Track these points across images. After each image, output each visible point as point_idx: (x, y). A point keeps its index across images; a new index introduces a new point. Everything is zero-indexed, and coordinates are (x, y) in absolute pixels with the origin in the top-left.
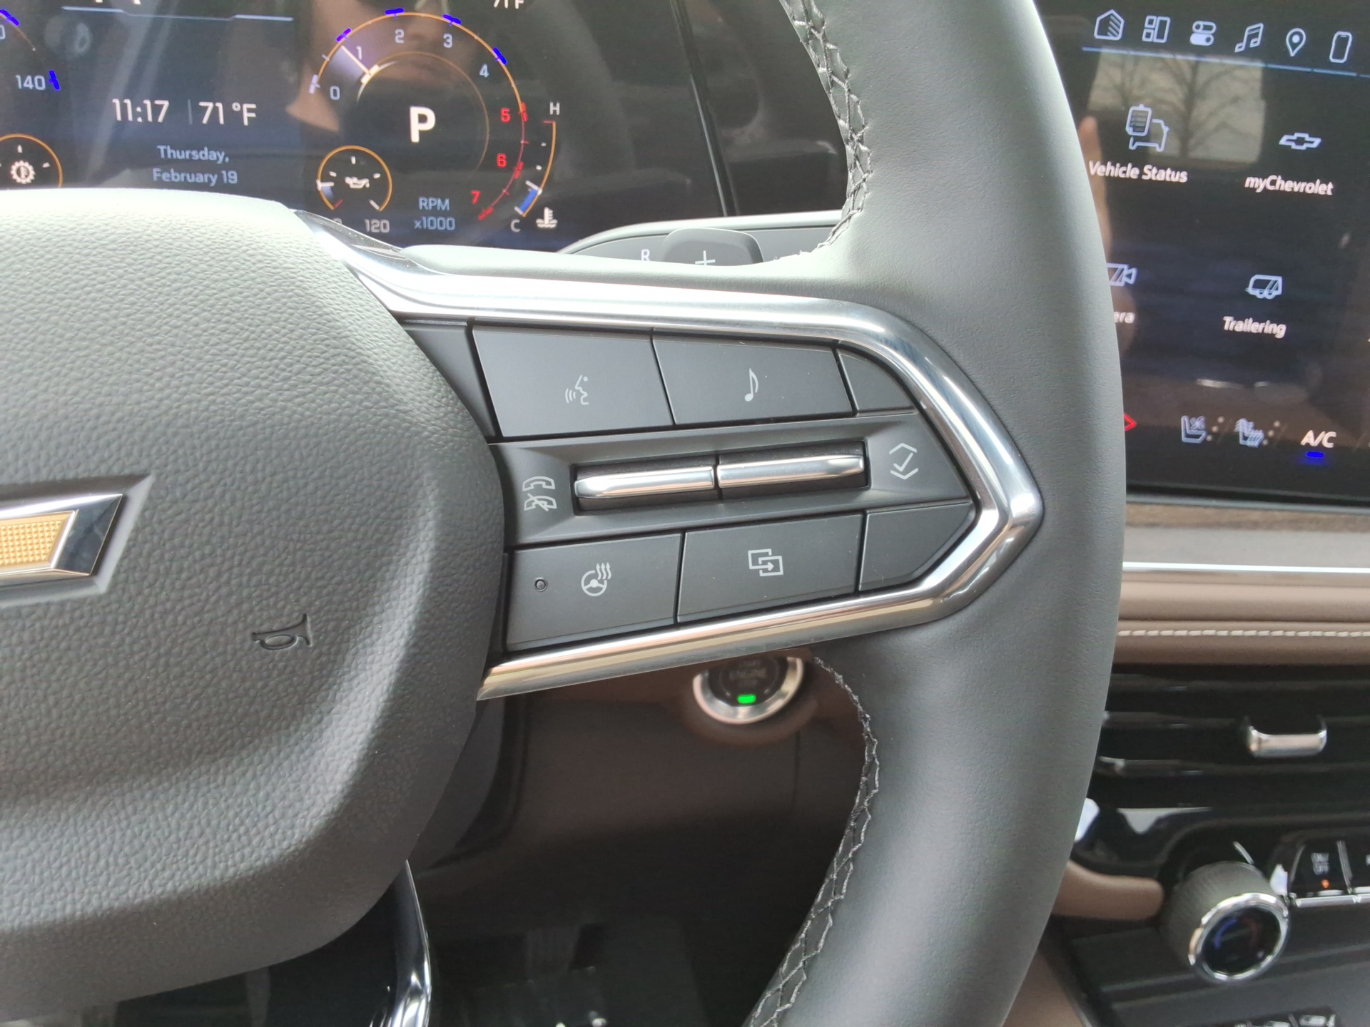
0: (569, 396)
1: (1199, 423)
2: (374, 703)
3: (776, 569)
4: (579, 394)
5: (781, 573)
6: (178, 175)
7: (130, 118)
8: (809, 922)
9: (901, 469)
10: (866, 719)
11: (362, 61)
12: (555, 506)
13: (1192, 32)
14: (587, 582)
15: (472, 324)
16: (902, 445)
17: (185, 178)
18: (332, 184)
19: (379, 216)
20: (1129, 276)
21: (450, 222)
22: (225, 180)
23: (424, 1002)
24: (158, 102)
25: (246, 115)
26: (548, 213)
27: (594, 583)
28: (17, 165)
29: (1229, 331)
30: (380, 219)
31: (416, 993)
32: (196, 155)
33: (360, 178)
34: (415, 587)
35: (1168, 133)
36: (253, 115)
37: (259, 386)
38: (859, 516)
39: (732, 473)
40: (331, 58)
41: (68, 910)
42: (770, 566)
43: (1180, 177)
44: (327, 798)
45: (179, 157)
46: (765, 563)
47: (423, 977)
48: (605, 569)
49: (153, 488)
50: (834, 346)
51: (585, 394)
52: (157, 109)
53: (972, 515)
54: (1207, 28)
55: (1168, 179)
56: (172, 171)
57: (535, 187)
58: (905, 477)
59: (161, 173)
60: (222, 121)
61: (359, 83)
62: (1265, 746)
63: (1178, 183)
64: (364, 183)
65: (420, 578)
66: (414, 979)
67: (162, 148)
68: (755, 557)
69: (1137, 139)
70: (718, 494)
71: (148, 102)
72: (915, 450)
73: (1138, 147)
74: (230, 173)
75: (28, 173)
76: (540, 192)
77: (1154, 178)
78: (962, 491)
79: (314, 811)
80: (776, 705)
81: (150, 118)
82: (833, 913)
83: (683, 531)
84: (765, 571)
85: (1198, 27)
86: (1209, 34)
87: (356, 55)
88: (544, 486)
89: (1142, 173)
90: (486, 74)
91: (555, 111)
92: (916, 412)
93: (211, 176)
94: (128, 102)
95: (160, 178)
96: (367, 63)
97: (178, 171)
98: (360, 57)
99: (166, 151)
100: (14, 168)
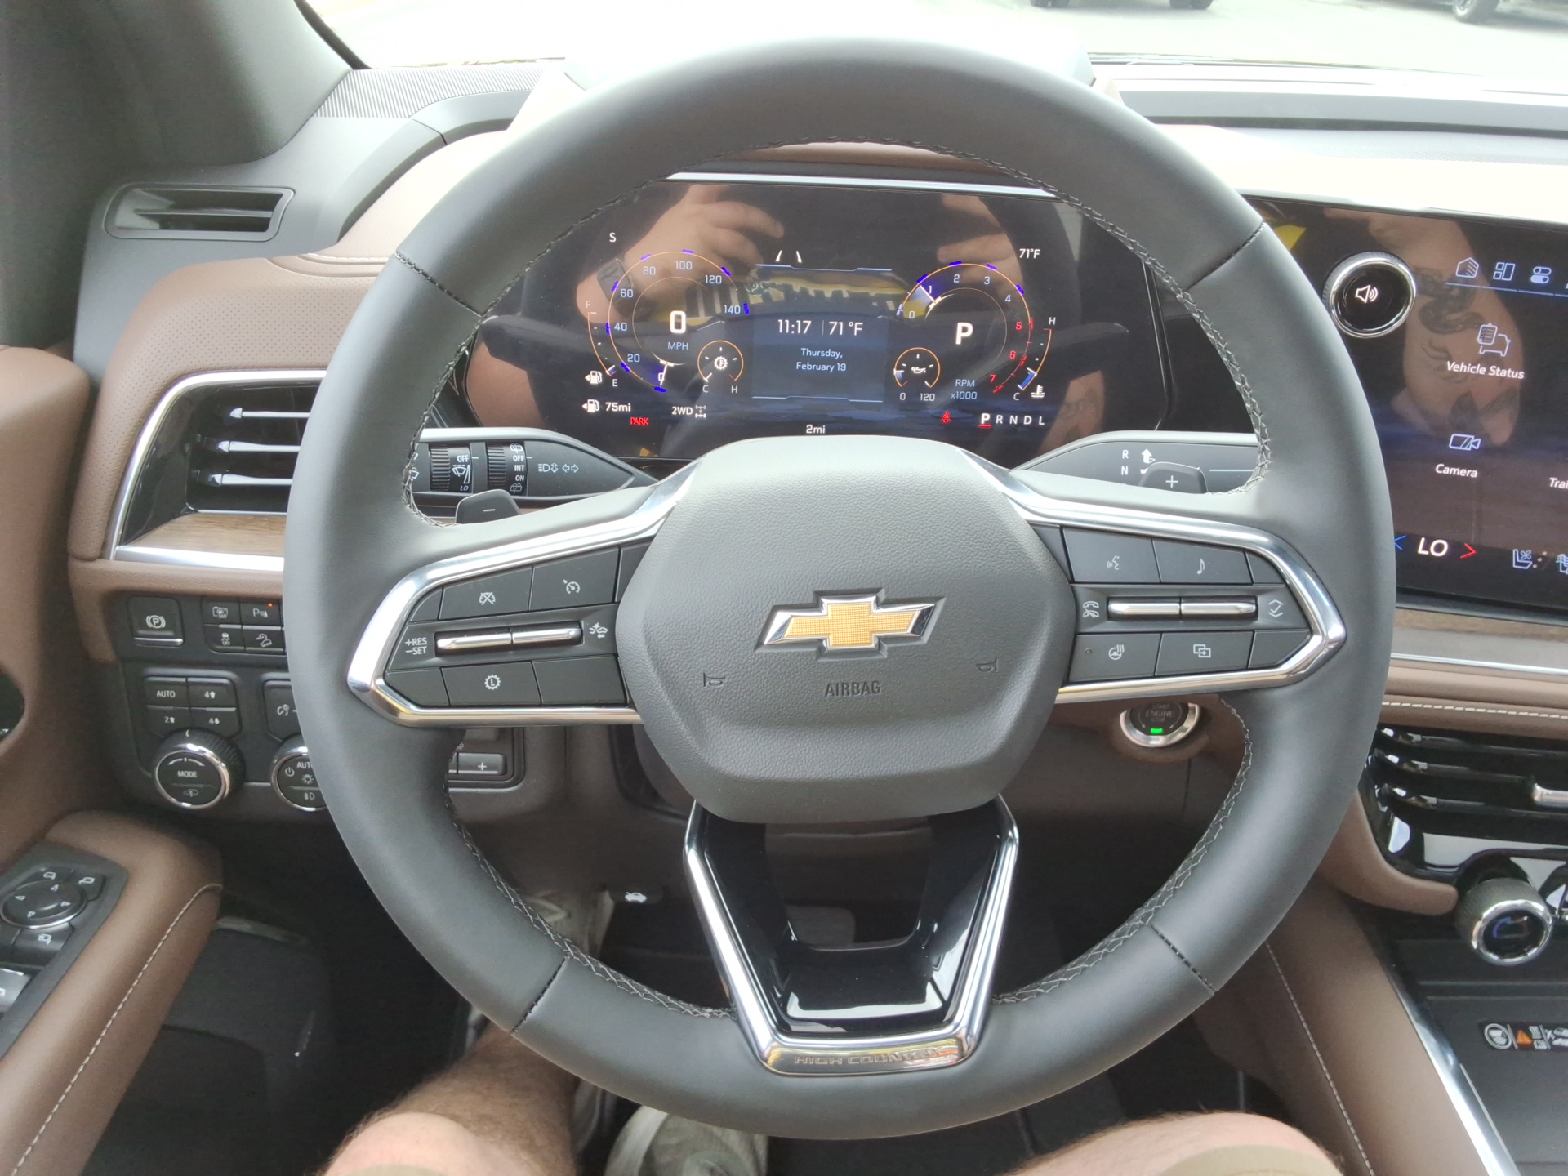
0: (1109, 565)
1: (1526, 554)
2: (1021, 699)
3: (1207, 654)
4: (1114, 565)
5: (1210, 656)
6: (811, 366)
7: (787, 331)
8: (1209, 830)
9: (1274, 612)
10: (1246, 732)
11: (932, 295)
12: (1098, 616)
13: (1533, 274)
14: (1112, 653)
15: (1062, 527)
16: (1276, 601)
17: (816, 367)
18: (902, 371)
19: (930, 391)
20: (1475, 444)
21: (974, 394)
22: (838, 368)
23: (1014, 847)
24: (805, 322)
25: (856, 329)
26: (1039, 388)
27: (1115, 654)
28: (718, 358)
29: (1553, 488)
30: (929, 393)
31: (1012, 840)
32: (823, 354)
33: (921, 367)
34: (1041, 650)
35: (1510, 344)
36: (860, 329)
37: (982, 560)
38: (1251, 633)
39: (1188, 608)
40: (912, 294)
41: (898, 770)
42: (1204, 653)
43: (1518, 375)
44: (1000, 737)
45: (813, 355)
46: (1202, 651)
47: (1015, 833)
48: (1121, 648)
49: (946, 602)
50: (1244, 550)
51: (1117, 565)
52: (803, 326)
53: (1309, 637)
54: (1544, 271)
55: (1509, 376)
56: (808, 363)
57: (1033, 372)
58: (1276, 616)
59: (801, 364)
60: (841, 333)
61: (927, 308)
62: (1545, 797)
63: (1517, 379)
64: (923, 370)
65: (1043, 646)
66: (1010, 834)
67: (804, 349)
68: (1197, 648)
69: (1485, 347)
70: (1180, 617)
71: (799, 322)
72: (1282, 604)
73: (1486, 353)
74: (841, 364)
75: (724, 364)
76: (1036, 374)
77: (1497, 375)
78: (1305, 625)
79: (995, 741)
80: (1179, 736)
81: (799, 332)
82: (1222, 823)
83: (1161, 632)
84: (1202, 655)
85: (1537, 270)
86: (1546, 276)
87: (928, 291)
88: (1094, 606)
89: (1488, 371)
90: (1009, 301)
91: (1052, 323)
92: (1284, 586)
93: (830, 366)
94: (787, 321)
95: (800, 368)
96: (935, 296)
97: (812, 364)
98: (930, 292)
99: (806, 351)
100: (716, 360)
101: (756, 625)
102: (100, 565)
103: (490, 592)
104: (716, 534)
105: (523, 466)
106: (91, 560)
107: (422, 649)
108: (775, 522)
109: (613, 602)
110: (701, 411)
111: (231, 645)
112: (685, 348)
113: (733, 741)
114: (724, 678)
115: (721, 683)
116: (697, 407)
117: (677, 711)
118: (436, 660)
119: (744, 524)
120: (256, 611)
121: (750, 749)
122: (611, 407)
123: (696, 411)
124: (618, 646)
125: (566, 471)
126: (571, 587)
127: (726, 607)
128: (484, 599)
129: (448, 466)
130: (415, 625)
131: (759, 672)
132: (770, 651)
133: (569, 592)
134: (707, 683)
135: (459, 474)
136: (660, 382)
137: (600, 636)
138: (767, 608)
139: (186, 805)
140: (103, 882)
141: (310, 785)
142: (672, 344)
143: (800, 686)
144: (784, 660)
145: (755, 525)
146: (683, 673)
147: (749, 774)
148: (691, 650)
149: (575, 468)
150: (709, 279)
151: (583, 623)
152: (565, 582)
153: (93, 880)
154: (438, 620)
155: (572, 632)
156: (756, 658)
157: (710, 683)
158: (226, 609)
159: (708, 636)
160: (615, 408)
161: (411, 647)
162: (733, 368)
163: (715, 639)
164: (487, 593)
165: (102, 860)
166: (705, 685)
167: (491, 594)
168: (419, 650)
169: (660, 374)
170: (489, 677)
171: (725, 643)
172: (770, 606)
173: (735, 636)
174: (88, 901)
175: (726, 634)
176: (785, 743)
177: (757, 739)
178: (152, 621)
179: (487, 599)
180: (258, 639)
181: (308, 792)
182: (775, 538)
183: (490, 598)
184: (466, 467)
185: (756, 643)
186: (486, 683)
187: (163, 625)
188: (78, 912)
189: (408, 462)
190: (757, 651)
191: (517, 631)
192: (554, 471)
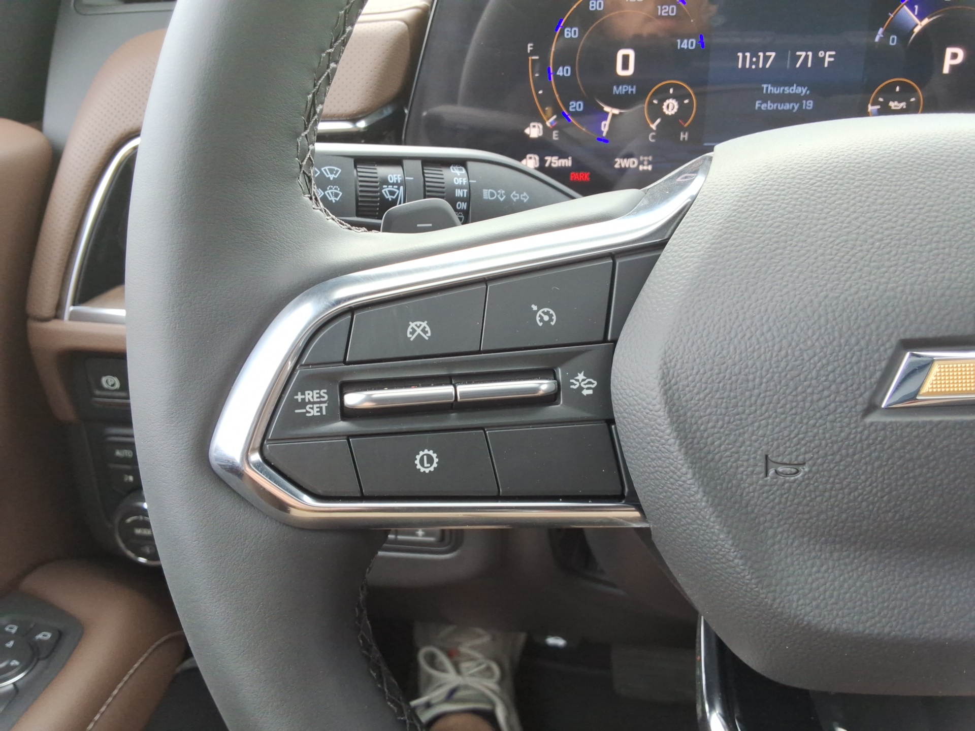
6: (772, 105)
7: (747, 66)
11: (917, 16)
17: (777, 106)
18: (878, 107)
22: (804, 107)
24: (768, 54)
25: (827, 60)
28: (668, 102)
32: (787, 90)
33: (900, 102)
36: (832, 59)
40: (894, 16)
45: (776, 92)
52: (766, 59)
56: (769, 102)
59: (761, 104)
60: (809, 65)
61: (912, 32)
64: (903, 105)
67: (765, 86)
71: (761, 54)
74: (808, 102)
75: (674, 107)
81: (761, 66)
87: (913, 11)
93: (795, 105)
94: (748, 54)
95: (760, 108)
96: (921, 17)
97: (773, 102)
98: (916, 13)
99: (767, 88)
100: (665, 104)
101: (867, 374)
102: (54, 325)
103: (423, 321)
104: (778, 227)
105: (465, 191)
106: (47, 320)
107: (321, 408)
108: (882, 204)
109: (605, 340)
110: (646, 163)
112: (632, 92)
113: (814, 569)
114: (804, 464)
115: (798, 472)
116: (641, 158)
117: (718, 517)
118: (341, 425)
119: (826, 210)
121: (846, 585)
122: (551, 162)
123: (641, 163)
124: (616, 408)
125: (515, 199)
126: (544, 315)
127: (809, 343)
128: (414, 331)
129: (376, 187)
130: (311, 370)
131: (870, 455)
132: (888, 419)
133: (540, 324)
134: (771, 472)
135: (389, 197)
136: (602, 132)
137: (585, 392)
138: (888, 345)
139: (142, 560)
140: (59, 636)
142: (618, 88)
143: (946, 481)
144: (917, 436)
145: (847, 209)
146: (728, 453)
147: (845, 626)
148: (744, 416)
149: (526, 197)
150: (662, 10)
151: (559, 372)
152: (535, 308)
153: (49, 635)
154: (345, 362)
155: (544, 386)
156: (866, 432)
157: (776, 472)
159: (776, 393)
160: (555, 163)
161: (304, 404)
162: (683, 111)
163: (790, 398)
164: (418, 323)
165: (61, 613)
166: (767, 474)
167: (424, 324)
168: (316, 410)
169: (603, 123)
170: (421, 453)
171: (807, 404)
172: (894, 341)
173: (826, 393)
174: (38, 660)
175: (809, 390)
176: (907, 577)
177: (857, 568)
178: (107, 382)
179: (419, 331)
182: (887, 229)
183: (424, 331)
184: (398, 189)
185: (865, 406)
186: (417, 462)
188: (30, 668)
189: (306, 129)
190: (869, 419)
191: (464, 383)
192: (502, 199)
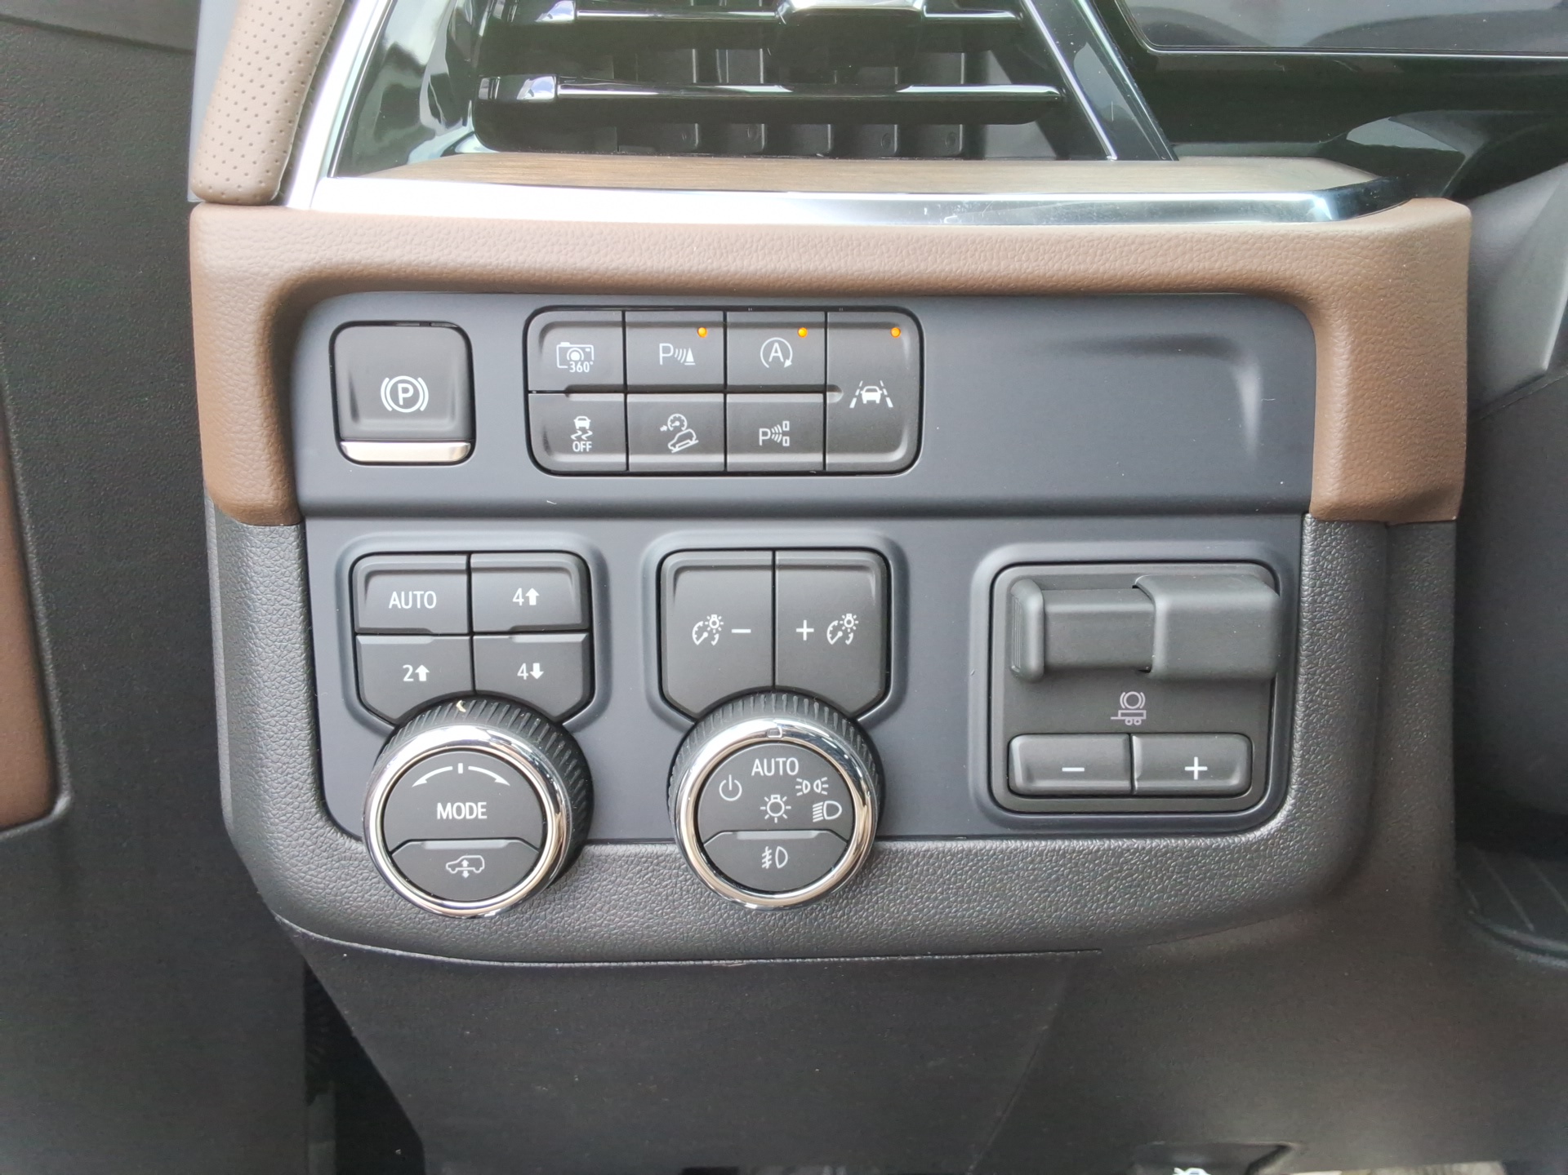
111: (594, 450)
120: (666, 350)
141: (783, 826)
158: (590, 348)
178: (394, 392)
180: (664, 428)
181: (773, 844)
187: (422, 403)
